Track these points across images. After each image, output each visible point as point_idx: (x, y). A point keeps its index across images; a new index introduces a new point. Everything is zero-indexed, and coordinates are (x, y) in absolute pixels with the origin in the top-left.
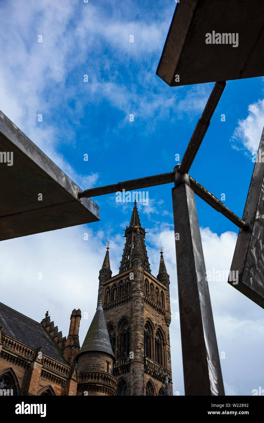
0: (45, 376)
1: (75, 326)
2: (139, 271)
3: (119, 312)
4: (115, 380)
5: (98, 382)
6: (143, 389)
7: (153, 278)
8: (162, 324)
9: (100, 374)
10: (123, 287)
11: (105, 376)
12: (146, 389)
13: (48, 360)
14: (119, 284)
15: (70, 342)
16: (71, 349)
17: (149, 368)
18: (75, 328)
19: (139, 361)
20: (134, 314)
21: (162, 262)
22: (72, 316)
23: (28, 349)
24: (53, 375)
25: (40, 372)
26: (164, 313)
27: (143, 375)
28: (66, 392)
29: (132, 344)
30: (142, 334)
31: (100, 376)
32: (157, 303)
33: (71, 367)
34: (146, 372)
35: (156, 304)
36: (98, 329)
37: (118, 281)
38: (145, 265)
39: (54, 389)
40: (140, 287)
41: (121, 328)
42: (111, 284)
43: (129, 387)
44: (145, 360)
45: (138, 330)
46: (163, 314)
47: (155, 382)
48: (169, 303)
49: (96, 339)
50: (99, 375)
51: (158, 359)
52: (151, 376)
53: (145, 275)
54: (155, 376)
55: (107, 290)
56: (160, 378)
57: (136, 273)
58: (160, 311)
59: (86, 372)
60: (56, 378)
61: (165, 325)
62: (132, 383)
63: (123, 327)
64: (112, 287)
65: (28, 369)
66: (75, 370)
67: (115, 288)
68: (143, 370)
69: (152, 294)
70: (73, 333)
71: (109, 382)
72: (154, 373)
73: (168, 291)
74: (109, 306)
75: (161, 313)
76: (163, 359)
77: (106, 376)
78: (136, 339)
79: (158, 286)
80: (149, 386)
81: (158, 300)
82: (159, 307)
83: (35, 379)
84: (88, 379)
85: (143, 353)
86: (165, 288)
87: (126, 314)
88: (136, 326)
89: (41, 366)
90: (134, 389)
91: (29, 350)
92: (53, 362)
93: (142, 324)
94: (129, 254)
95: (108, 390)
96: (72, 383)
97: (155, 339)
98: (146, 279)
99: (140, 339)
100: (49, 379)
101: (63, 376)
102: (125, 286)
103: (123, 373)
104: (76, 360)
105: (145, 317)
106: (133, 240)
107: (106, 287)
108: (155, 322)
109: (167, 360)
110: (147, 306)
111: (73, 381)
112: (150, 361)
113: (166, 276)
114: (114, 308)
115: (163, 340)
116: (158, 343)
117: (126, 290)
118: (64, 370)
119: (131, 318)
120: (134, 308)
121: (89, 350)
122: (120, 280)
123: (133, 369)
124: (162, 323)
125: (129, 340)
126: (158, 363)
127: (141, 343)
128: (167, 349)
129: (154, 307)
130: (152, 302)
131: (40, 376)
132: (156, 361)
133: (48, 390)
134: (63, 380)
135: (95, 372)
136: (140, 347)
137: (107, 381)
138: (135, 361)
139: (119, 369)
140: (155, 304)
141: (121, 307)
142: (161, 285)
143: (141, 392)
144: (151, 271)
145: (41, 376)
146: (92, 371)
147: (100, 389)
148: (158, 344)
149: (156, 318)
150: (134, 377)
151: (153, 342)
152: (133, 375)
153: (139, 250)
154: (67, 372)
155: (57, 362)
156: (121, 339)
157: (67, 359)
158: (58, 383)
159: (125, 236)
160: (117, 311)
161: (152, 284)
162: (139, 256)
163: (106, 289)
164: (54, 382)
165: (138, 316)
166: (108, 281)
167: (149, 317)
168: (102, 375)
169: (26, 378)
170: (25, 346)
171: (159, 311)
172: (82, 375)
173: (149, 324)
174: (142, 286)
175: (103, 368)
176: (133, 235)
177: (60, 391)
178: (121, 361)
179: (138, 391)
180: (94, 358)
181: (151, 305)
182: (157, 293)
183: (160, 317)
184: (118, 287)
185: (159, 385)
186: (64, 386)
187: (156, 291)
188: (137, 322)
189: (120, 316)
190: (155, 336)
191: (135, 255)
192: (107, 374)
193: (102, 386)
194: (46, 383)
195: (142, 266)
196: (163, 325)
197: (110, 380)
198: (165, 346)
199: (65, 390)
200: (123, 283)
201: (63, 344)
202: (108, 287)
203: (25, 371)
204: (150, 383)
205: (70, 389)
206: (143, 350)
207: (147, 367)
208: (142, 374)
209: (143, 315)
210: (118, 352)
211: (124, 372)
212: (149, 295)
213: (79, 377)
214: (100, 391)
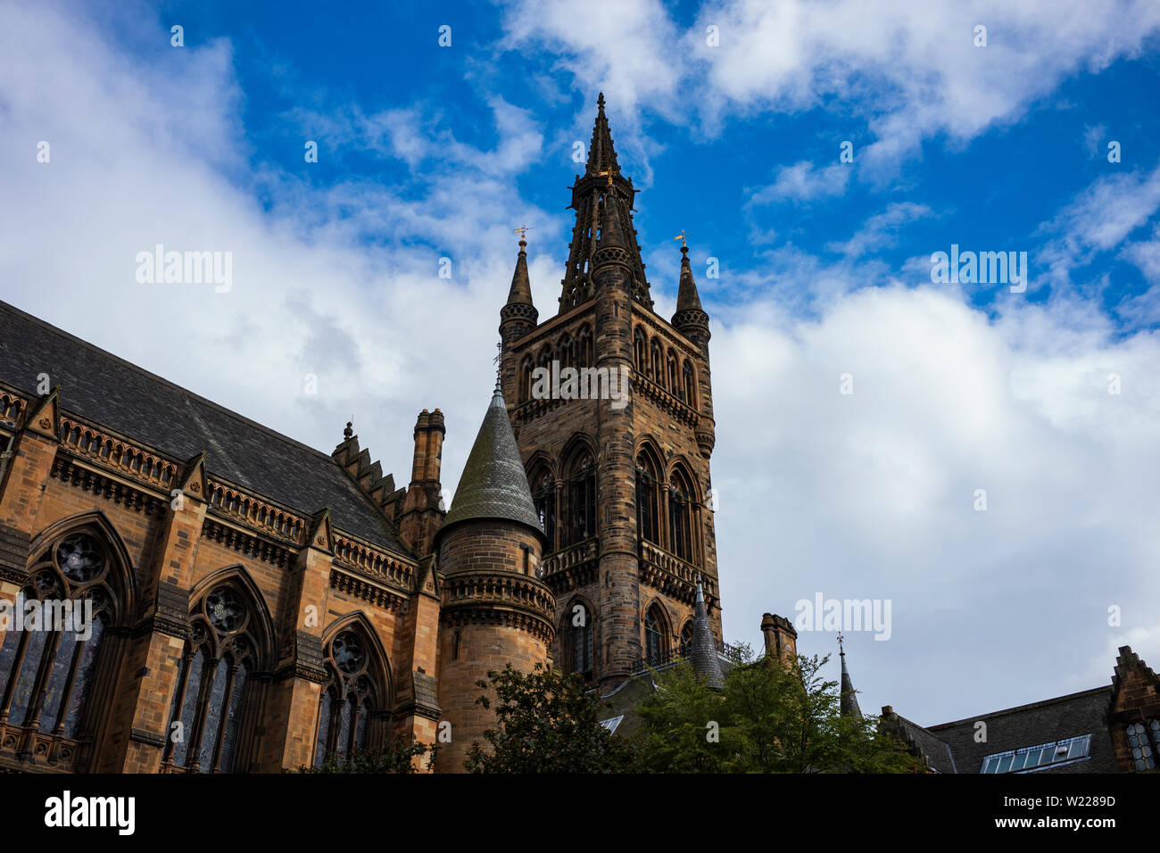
0: (345, 588)
1: (428, 455)
2: (616, 303)
3: (561, 421)
4: (548, 595)
5: (498, 600)
6: (637, 624)
7: (658, 322)
8: (689, 453)
9: (504, 579)
10: (571, 353)
11: (518, 584)
12: (646, 625)
13: (348, 544)
14: (558, 345)
15: (416, 500)
16: (420, 518)
17: (653, 569)
18: (427, 462)
19: (623, 550)
20: (605, 425)
21: (686, 277)
22: (418, 430)
23: (288, 515)
24: (367, 585)
25: (326, 575)
26: (694, 419)
27: (635, 588)
28: (408, 628)
29: (603, 507)
30: (629, 478)
31: (504, 583)
32: (674, 393)
33: (419, 563)
34: (643, 580)
35: (669, 394)
36: (492, 460)
37: (556, 337)
38: (633, 287)
39: (374, 622)
40: (621, 349)
41: (568, 465)
42: (536, 347)
43: (596, 620)
44: (640, 548)
45: (617, 469)
46: (693, 423)
47: (672, 605)
48: (709, 392)
49: (489, 486)
50: (500, 581)
51: (679, 547)
52: (658, 589)
53: (636, 314)
54: (670, 591)
55: (526, 364)
56: (685, 595)
57: (608, 308)
58: (682, 416)
59: (464, 574)
60: (377, 593)
61: (697, 455)
62: (605, 611)
63: (574, 463)
64: (540, 355)
65: (290, 569)
66: (430, 571)
67: (548, 355)
68: (634, 575)
69: (657, 368)
70: (425, 476)
71: (532, 599)
72: (667, 581)
73: (706, 360)
74: (531, 407)
75: (685, 420)
76: (693, 545)
77: (522, 584)
78: (613, 491)
79: (676, 347)
80: (655, 616)
81: (677, 385)
82: (679, 404)
83: (314, 594)
84: (469, 594)
85: (635, 528)
86: (696, 349)
87: (583, 428)
88: (612, 458)
89: (330, 559)
90: (611, 623)
91: (290, 519)
92: (364, 551)
93: (629, 452)
94: (586, 256)
95: (528, 621)
96: (424, 605)
97: (670, 492)
98: (639, 327)
99: (623, 492)
100: (357, 596)
101: (397, 586)
102: (577, 348)
103: (580, 585)
104: (436, 546)
105: (636, 433)
106: (595, 214)
107: (522, 354)
108: (667, 447)
109: (706, 547)
110: (644, 403)
111: (427, 598)
112: (656, 551)
113: (699, 316)
114: (548, 413)
115: (693, 496)
116: (679, 505)
117: (580, 361)
118: (400, 572)
119: (598, 436)
120: (605, 407)
121: (470, 516)
122: (561, 333)
123: (607, 573)
124: (687, 449)
125: (593, 497)
126: (680, 555)
127: (627, 504)
128: (705, 520)
129: (664, 405)
130: (657, 390)
131: (327, 585)
132: (673, 551)
133: (355, 624)
134: (396, 597)
135: (489, 573)
136: (624, 515)
137: (524, 596)
138: (612, 551)
139: (568, 574)
140: (668, 397)
141: (568, 409)
142: (685, 341)
143: (632, 631)
144: (652, 303)
145: (333, 587)
146: (479, 572)
147: (506, 618)
148: (678, 508)
149: (669, 436)
150: (611, 594)
151: (663, 500)
152: (607, 587)
153: (613, 241)
154: (407, 575)
155: (377, 550)
156: (570, 495)
157: (410, 545)
158: (383, 606)
159: (572, 206)
160: (557, 420)
161: (656, 340)
162: (614, 258)
163: (523, 361)
164: (372, 602)
165: (616, 430)
166: (528, 338)
167: (649, 432)
168: (509, 582)
169: (287, 594)
170: (278, 507)
171: (679, 417)
172: (453, 584)
173: (650, 452)
174: (627, 344)
175: (514, 563)
176: (597, 200)
177: (391, 626)
178: (573, 554)
179: (623, 630)
180: (484, 537)
181: (654, 398)
182: (672, 365)
183: (682, 432)
184: (558, 353)
185: (683, 612)
186: (402, 614)
187: (668, 359)
188: (614, 445)
189: (565, 433)
190: (668, 484)
191: (605, 257)
192: (523, 580)
193: (512, 610)
194: (349, 605)
195: (623, 287)
196: (692, 455)
197: (532, 593)
198: (698, 512)
199: (404, 622)
200: (571, 340)
201: (397, 508)
202: (529, 356)
203: (285, 575)
204: (655, 610)
205: (419, 620)
206: (633, 521)
207: (648, 566)
208: (632, 586)
209: (631, 427)
210: (564, 531)
211: (583, 583)
212: (648, 370)
213: (445, 589)
214: (504, 623)
